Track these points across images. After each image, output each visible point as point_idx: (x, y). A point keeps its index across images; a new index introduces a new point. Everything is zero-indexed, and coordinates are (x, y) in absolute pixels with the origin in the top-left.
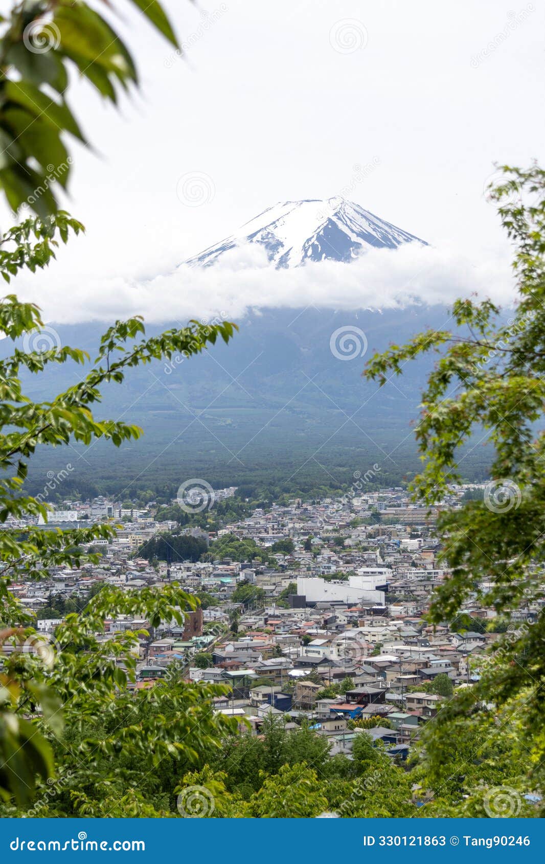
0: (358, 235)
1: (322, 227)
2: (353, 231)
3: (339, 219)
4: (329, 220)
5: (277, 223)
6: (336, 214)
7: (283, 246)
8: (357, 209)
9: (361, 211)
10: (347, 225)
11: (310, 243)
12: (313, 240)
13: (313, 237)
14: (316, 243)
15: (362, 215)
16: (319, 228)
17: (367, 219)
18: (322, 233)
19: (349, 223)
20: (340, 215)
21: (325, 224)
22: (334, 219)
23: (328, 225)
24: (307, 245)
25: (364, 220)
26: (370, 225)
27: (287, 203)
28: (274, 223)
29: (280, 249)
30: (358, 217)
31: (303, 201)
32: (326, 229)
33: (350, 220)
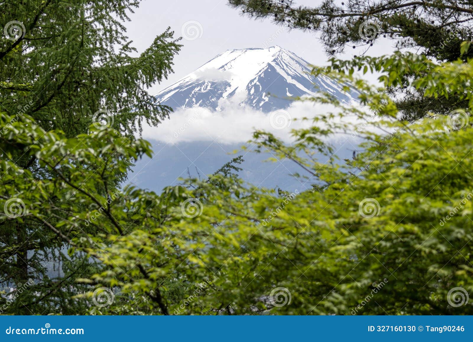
0: (293, 78)
1: (263, 70)
2: (288, 74)
3: (277, 64)
4: (269, 65)
5: (225, 67)
6: (274, 60)
7: (230, 86)
8: (292, 56)
9: (296, 58)
10: (284, 69)
11: (253, 84)
12: (255, 81)
13: (256, 78)
14: (258, 83)
15: (296, 61)
16: (260, 71)
17: (300, 64)
18: (262, 75)
19: (285, 67)
20: (278, 61)
21: (265, 68)
22: (273, 64)
23: (268, 69)
24: (250, 85)
25: (298, 65)
26: (302, 69)
27: (234, 50)
28: (223, 67)
29: (228, 88)
30: (293, 63)
31: (247, 49)
32: (266, 72)
33: (286, 65)
